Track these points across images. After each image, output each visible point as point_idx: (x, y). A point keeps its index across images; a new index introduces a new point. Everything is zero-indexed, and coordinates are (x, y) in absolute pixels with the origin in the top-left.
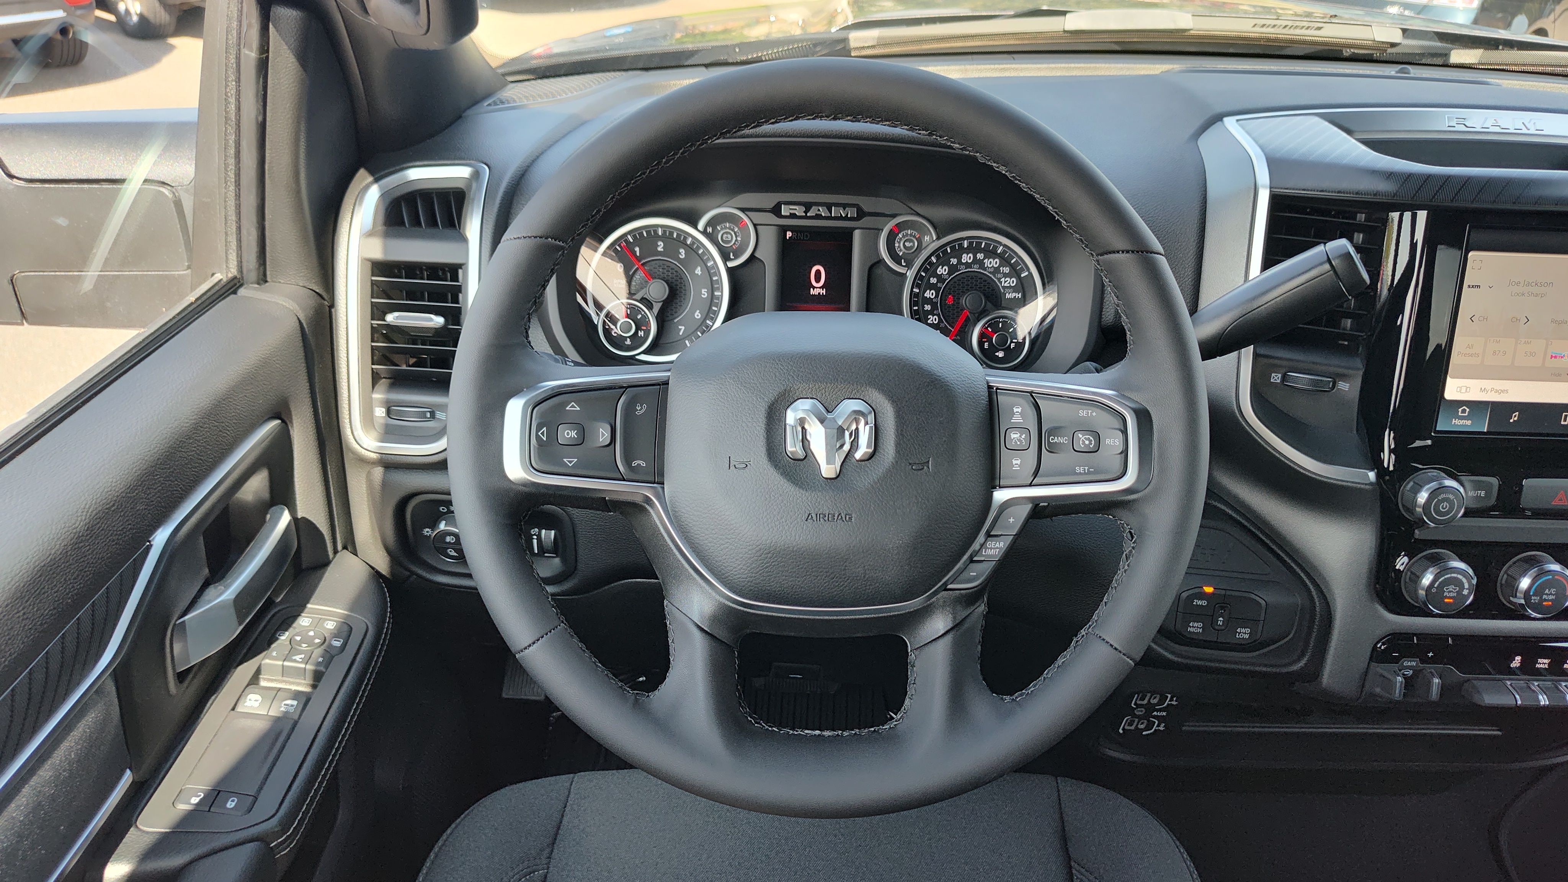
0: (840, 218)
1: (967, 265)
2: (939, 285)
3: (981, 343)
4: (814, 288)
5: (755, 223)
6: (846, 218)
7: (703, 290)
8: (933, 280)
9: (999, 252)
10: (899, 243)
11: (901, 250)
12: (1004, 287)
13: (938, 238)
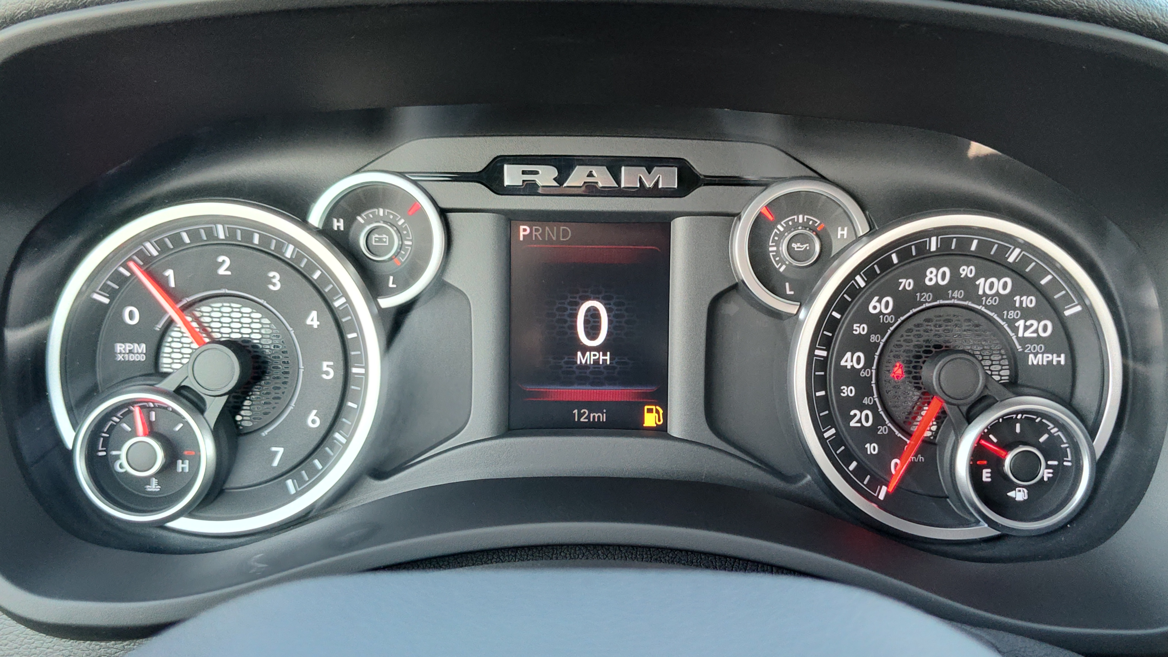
0: (642, 192)
1: (938, 291)
2: (873, 338)
3: (975, 472)
4: (585, 349)
5: (443, 205)
6: (655, 192)
7: (325, 364)
8: (860, 329)
9: (1011, 260)
10: (777, 244)
11: (782, 261)
12: (1024, 341)
13: (872, 233)
